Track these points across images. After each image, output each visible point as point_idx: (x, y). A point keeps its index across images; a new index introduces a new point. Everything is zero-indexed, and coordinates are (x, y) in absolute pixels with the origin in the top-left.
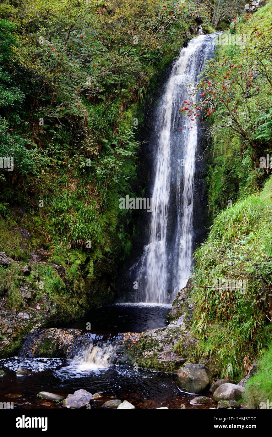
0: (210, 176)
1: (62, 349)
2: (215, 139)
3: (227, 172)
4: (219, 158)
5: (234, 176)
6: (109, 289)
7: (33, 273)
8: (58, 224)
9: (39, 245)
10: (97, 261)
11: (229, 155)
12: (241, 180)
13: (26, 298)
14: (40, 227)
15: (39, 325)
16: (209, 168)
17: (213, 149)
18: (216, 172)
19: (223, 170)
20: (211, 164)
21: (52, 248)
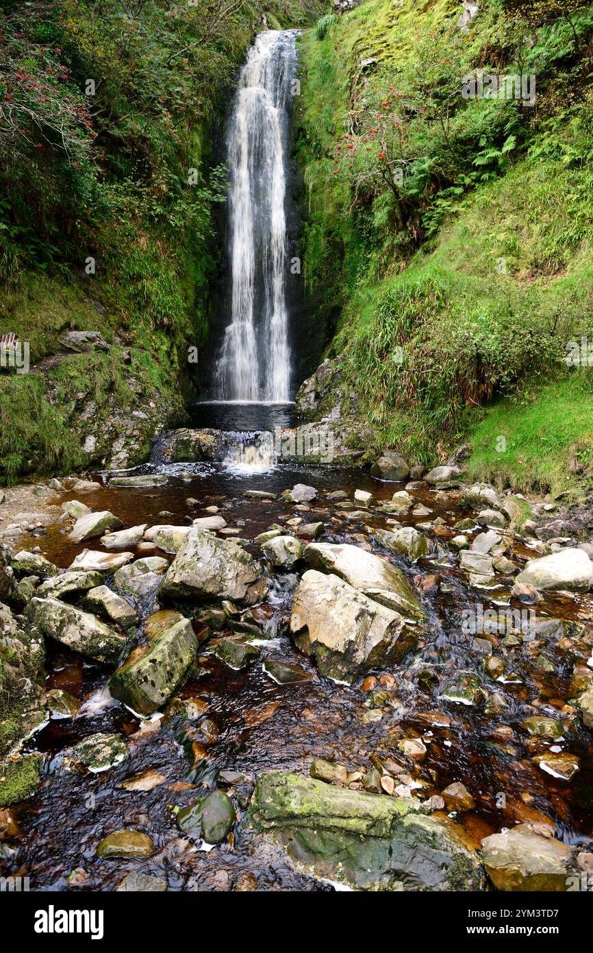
0: (306, 237)
1: (206, 452)
2: (311, 187)
3: (329, 233)
4: (318, 213)
5: (338, 239)
6: (191, 384)
7: (134, 361)
8: (136, 295)
9: (118, 324)
10: (180, 346)
11: (330, 210)
12: (347, 244)
13: (137, 393)
14: (112, 299)
15: (161, 425)
16: (304, 227)
17: (308, 201)
18: (314, 232)
19: (322, 230)
20: (306, 220)
21: (134, 329)
